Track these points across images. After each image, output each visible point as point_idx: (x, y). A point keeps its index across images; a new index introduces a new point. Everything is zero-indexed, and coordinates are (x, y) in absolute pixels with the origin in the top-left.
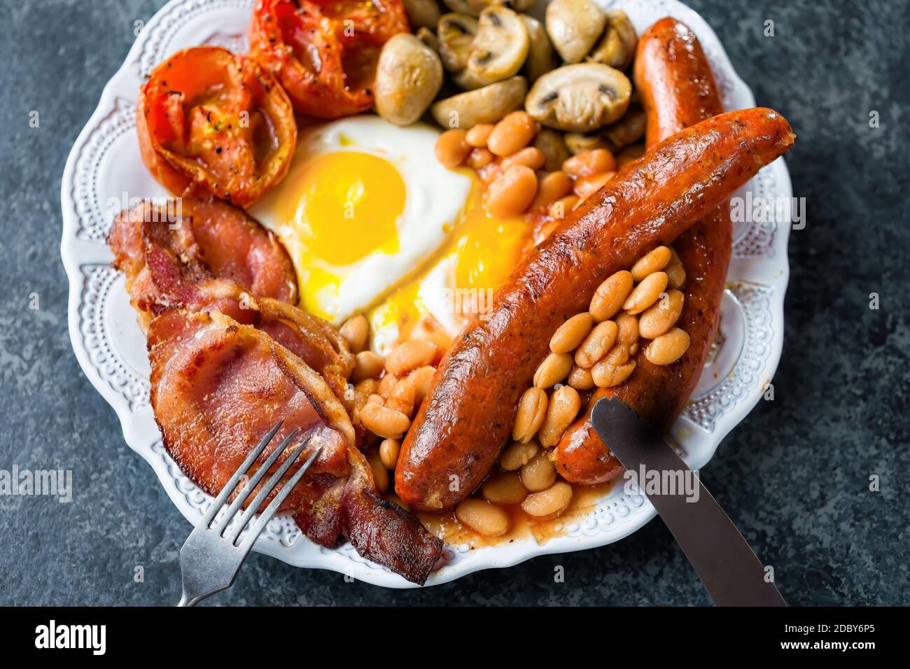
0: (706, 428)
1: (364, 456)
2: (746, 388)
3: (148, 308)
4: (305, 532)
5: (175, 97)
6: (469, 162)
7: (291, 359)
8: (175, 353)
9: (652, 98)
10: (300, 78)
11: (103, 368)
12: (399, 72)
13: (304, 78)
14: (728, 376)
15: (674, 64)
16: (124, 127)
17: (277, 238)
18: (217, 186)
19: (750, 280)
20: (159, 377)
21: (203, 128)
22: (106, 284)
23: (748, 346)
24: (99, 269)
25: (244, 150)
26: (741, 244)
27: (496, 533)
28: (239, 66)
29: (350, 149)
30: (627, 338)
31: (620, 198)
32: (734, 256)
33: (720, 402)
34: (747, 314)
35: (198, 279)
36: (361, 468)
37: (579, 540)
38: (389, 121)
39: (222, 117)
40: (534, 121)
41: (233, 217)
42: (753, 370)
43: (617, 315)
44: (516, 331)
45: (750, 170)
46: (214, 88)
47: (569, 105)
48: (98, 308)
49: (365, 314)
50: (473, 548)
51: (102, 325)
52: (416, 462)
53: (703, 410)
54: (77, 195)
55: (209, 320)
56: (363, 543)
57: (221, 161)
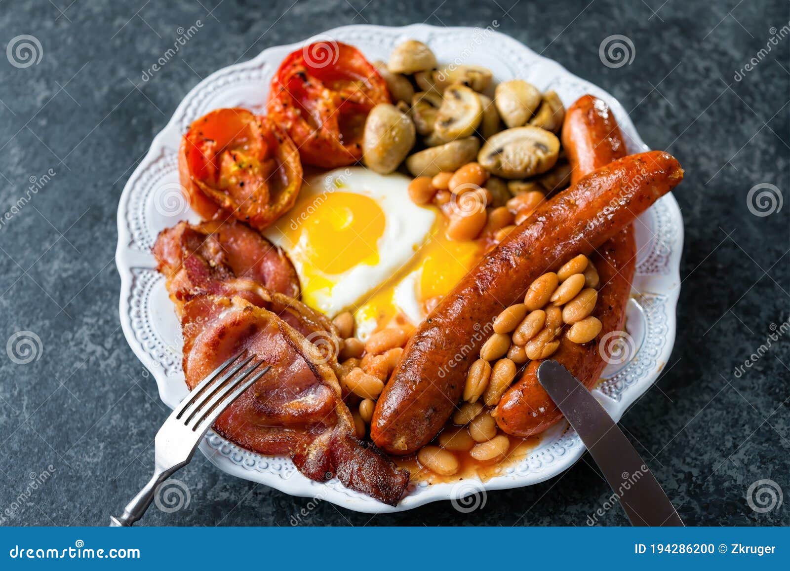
0: (615, 399)
1: (348, 408)
2: (646, 370)
3: (183, 298)
4: (300, 469)
5: (209, 144)
6: (434, 200)
7: (294, 333)
8: (203, 330)
9: (576, 153)
10: (306, 133)
11: (145, 343)
12: (382, 131)
13: (309, 134)
14: (631, 361)
15: (593, 126)
16: (168, 169)
17: (285, 254)
18: (240, 210)
19: (650, 291)
20: (190, 349)
21: (230, 166)
22: (150, 283)
23: (648, 339)
24: (145, 272)
25: (262, 184)
26: (644, 265)
27: (449, 472)
28: (259, 123)
29: (343, 190)
30: (553, 322)
31: (549, 218)
32: (637, 274)
33: (626, 380)
34: (647, 316)
35: (223, 278)
36: (345, 417)
37: (514, 479)
38: (373, 170)
39: (245, 159)
40: (485, 170)
41: (251, 237)
42: (652, 356)
43: (546, 305)
44: (467, 316)
45: (649, 198)
46: (239, 141)
47: (511, 157)
48: (143, 300)
49: (351, 311)
50: (430, 484)
51: (146, 312)
52: (388, 413)
53: (612, 386)
54: (130, 217)
55: (231, 304)
56: (347, 477)
57: (243, 193)
